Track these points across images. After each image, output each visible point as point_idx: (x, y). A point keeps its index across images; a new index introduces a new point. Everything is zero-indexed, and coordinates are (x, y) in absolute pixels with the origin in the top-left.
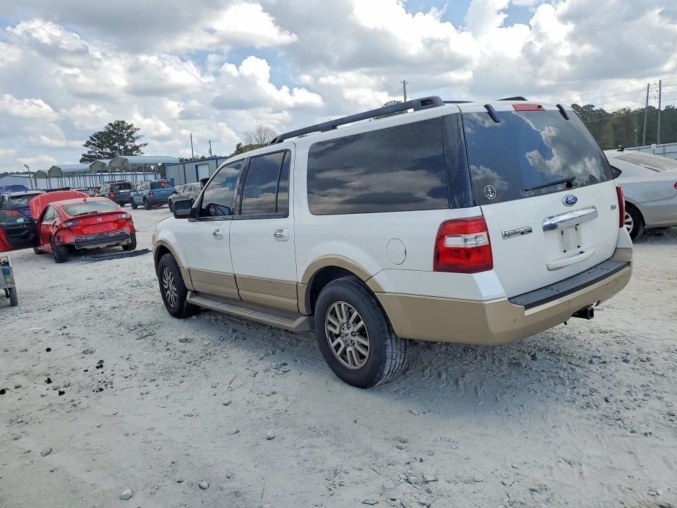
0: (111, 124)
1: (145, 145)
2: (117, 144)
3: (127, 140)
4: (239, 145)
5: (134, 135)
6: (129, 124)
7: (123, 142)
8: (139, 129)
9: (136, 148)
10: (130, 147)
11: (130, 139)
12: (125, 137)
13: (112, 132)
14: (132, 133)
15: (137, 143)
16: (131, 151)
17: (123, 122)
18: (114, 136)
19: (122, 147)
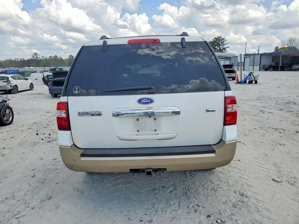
0: (215, 38)
1: (229, 47)
2: (216, 47)
3: (221, 45)
4: (277, 48)
5: (224, 43)
6: (223, 38)
7: (219, 46)
8: (227, 40)
9: (224, 49)
10: (222, 48)
11: (222, 45)
12: (221, 44)
13: (215, 42)
14: (223, 42)
15: (225, 46)
16: (222, 50)
17: (221, 37)
18: (216, 43)
19: (218, 48)
